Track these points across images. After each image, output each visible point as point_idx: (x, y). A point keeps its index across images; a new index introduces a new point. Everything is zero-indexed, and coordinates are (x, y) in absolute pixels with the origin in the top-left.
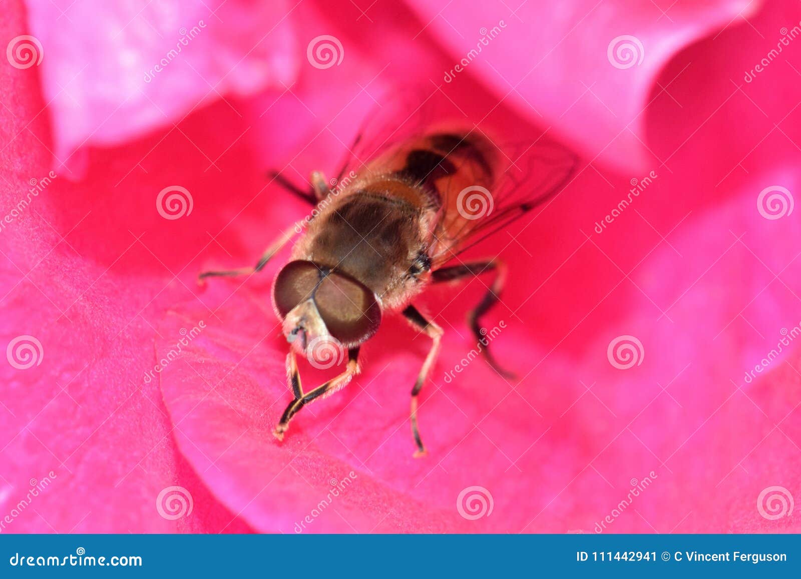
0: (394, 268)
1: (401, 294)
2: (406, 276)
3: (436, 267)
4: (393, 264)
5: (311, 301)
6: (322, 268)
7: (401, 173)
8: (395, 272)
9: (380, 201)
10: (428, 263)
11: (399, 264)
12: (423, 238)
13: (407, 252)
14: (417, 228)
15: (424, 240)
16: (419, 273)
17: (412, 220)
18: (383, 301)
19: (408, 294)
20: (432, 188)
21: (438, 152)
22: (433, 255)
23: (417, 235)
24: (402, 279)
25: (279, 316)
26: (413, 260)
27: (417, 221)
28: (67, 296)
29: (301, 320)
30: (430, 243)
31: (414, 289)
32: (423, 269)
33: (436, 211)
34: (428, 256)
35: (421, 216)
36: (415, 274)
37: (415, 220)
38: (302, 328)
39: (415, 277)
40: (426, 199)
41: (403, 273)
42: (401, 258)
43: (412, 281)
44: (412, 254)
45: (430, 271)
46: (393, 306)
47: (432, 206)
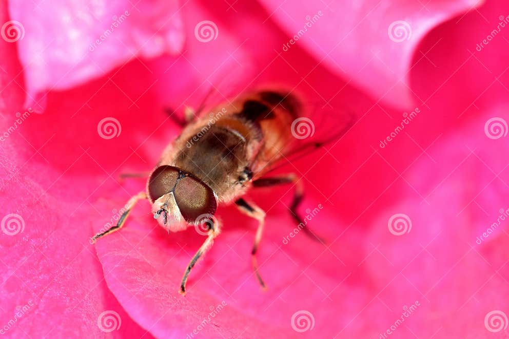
0: (228, 176)
1: (231, 193)
2: (235, 182)
3: (255, 178)
4: (228, 174)
5: (172, 193)
6: (181, 173)
7: (239, 115)
8: (228, 179)
9: (223, 132)
10: (250, 175)
11: (232, 174)
12: (248, 159)
13: (237, 167)
14: (246, 151)
15: (249, 160)
16: (244, 181)
17: (243, 146)
18: (219, 198)
19: (236, 195)
20: (258, 126)
21: (265, 103)
22: (255, 169)
23: (245, 156)
24: (233, 184)
25: (150, 201)
26: (241, 172)
27: (246, 148)
28: (33, 189)
29: (164, 205)
30: (253, 162)
31: (240, 191)
32: (247, 179)
33: (260, 141)
34: (251, 170)
35: (249, 144)
36: (241, 182)
37: (245, 146)
38: (164, 210)
39: (241, 183)
40: (253, 133)
41: (233, 180)
42: (233, 170)
43: (239, 186)
44: (241, 169)
45: (251, 181)
46: (225, 201)
47: (257, 138)
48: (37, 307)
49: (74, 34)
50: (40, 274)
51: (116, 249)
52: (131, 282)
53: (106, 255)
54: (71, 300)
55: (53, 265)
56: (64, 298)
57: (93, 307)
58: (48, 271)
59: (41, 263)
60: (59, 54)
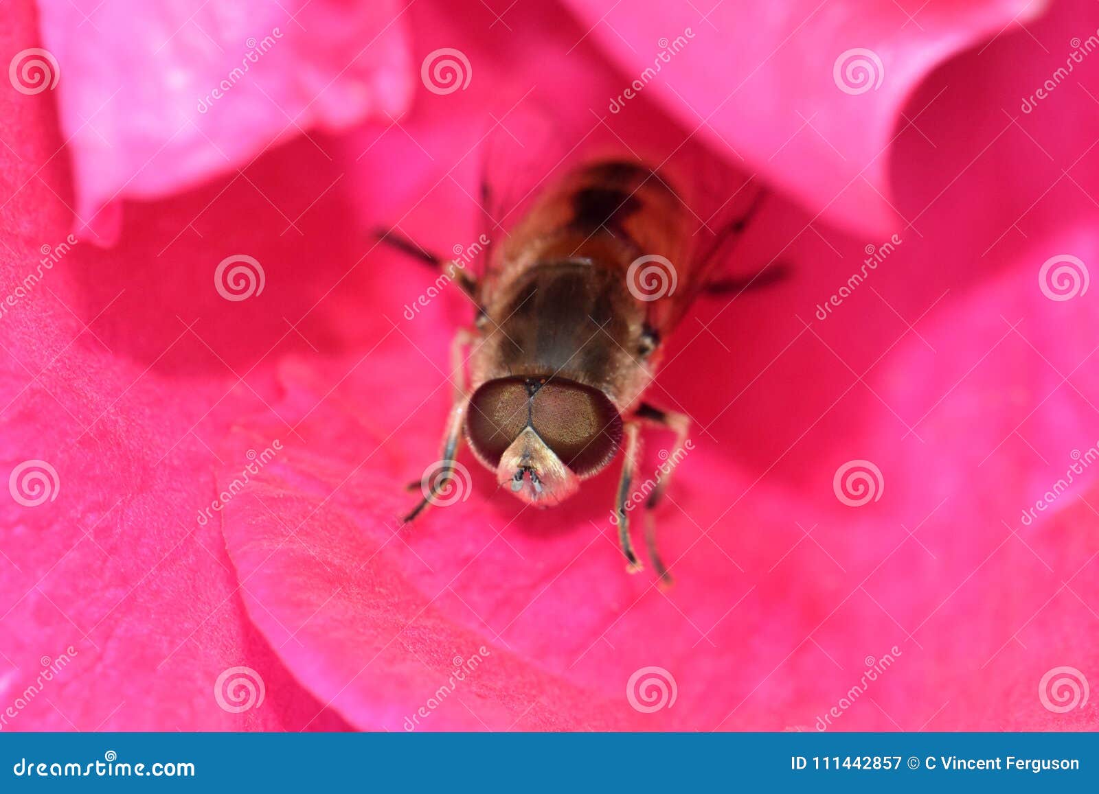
0: (619, 355)
1: (634, 385)
5: (529, 429)
8: (620, 361)
11: (622, 349)
13: (627, 329)
16: (648, 354)
18: (619, 401)
24: (631, 367)
26: (638, 338)
28: (92, 407)
29: (523, 458)
36: (644, 356)
39: (645, 359)
41: (632, 360)
48: (100, 658)
49: (177, 79)
50: (106, 587)
51: (266, 536)
52: (298, 605)
53: (245, 548)
54: (172, 643)
55: (134, 568)
56: (158, 637)
57: (219, 657)
58: (124, 580)
59: (108, 564)
60: (145, 122)
